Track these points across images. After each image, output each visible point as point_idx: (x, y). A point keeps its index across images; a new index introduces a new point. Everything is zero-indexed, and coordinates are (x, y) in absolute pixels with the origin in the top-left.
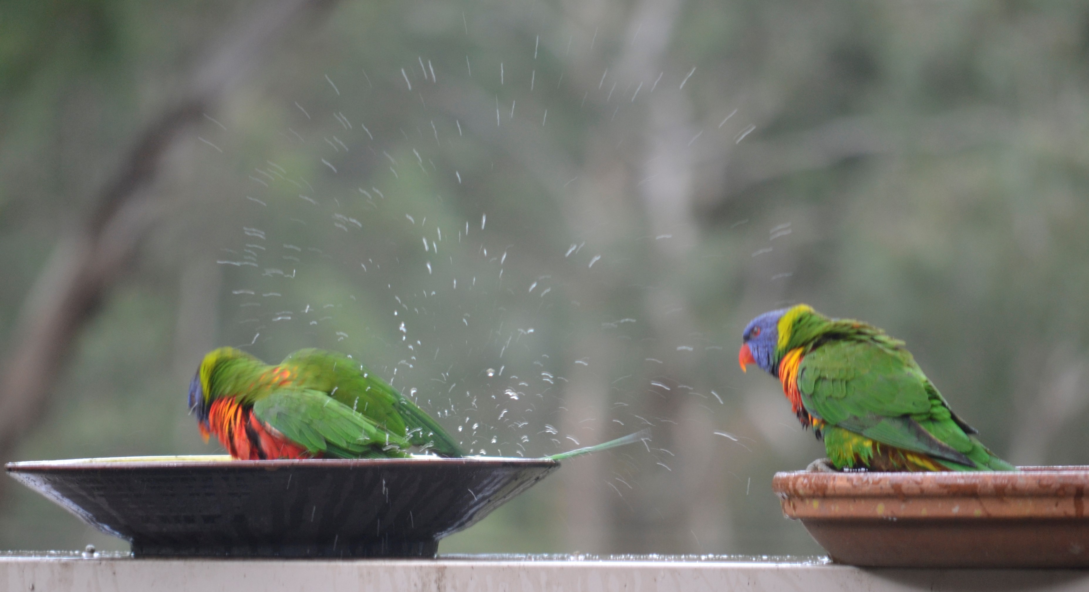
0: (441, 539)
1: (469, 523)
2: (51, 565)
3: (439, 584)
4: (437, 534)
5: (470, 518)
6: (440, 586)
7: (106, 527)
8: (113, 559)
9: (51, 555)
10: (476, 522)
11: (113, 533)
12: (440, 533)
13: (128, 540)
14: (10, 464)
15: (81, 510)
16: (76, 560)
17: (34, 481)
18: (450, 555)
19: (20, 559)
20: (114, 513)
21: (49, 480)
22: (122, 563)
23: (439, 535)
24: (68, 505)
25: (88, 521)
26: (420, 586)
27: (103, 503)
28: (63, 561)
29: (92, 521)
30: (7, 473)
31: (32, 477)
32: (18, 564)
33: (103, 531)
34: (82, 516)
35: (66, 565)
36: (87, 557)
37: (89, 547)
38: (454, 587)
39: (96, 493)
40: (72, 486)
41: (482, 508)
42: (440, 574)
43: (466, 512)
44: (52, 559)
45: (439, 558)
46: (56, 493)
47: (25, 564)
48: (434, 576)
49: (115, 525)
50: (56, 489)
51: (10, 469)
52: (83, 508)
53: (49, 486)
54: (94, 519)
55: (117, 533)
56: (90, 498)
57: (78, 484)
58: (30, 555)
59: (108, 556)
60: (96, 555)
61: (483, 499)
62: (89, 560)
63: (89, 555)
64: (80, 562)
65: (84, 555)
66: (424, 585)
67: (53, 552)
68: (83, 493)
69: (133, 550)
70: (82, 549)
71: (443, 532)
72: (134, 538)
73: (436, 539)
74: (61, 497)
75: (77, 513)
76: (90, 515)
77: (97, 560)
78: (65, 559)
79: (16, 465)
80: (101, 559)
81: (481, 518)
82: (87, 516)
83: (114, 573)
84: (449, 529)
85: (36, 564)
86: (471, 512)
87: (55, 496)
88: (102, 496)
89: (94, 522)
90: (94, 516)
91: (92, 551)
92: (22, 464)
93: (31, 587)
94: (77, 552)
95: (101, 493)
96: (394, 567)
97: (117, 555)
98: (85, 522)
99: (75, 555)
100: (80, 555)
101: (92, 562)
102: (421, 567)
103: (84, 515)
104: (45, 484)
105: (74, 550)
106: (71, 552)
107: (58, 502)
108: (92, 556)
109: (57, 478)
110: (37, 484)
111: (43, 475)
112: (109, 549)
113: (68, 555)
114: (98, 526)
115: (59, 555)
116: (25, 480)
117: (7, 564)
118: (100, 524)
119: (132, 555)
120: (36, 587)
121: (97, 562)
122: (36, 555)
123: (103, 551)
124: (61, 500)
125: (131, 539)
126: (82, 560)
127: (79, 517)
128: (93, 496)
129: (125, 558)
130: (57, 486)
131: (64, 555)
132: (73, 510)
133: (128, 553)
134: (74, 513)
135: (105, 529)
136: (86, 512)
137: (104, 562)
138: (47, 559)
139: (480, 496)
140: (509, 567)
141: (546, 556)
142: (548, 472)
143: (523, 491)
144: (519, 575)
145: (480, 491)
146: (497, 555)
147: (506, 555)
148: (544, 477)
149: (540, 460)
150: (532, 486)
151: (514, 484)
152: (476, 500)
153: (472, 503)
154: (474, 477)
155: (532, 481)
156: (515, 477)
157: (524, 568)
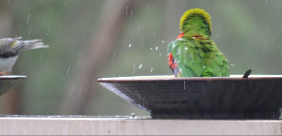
2: (117, 122)
7: (140, 106)
8: (143, 119)
9: (117, 118)
11: (142, 108)
13: (149, 111)
14: (99, 79)
15: (129, 99)
16: (127, 120)
17: (110, 86)
19: (104, 119)
21: (116, 86)
22: (147, 121)
24: (124, 96)
25: (132, 103)
26: (273, 131)
27: (138, 95)
28: (121, 120)
30: (99, 83)
31: (109, 84)
32: (103, 121)
33: (139, 107)
34: (130, 101)
35: (123, 122)
37: (133, 114)
39: (136, 91)
40: (126, 88)
44: (117, 119)
45: (281, 119)
46: (119, 91)
47: (106, 121)
49: (144, 105)
50: (119, 90)
51: (100, 81)
52: (130, 98)
53: (116, 88)
54: (135, 102)
55: (145, 108)
56: (133, 94)
57: (128, 87)
58: (108, 118)
60: (136, 117)
63: (133, 117)
64: (129, 120)
65: (131, 117)
67: (117, 116)
68: (130, 91)
69: (151, 116)
70: (130, 115)
72: (152, 110)
74: (121, 93)
75: (128, 100)
76: (133, 101)
77: (136, 119)
78: (123, 119)
79: (102, 79)
80: (138, 119)
82: (132, 101)
83: (143, 125)
85: (110, 121)
87: (119, 93)
88: (138, 92)
90: (135, 101)
91: (134, 116)
92: (104, 79)
93: (108, 131)
94: (127, 116)
95: (138, 91)
96: (262, 123)
97: (144, 117)
98: (131, 104)
99: (127, 118)
100: (129, 118)
101: (134, 120)
102: (274, 123)
103: (131, 101)
104: (114, 87)
105: (126, 115)
106: (125, 116)
107: (120, 95)
108: (134, 118)
109: (119, 85)
110: (111, 87)
111: (113, 84)
112: (141, 115)
113: (124, 117)
114: (136, 105)
115: (120, 118)
116: (106, 86)
117: (98, 121)
118: (137, 105)
119: (151, 117)
120: (111, 131)
121: (136, 120)
122: (110, 117)
123: (139, 116)
124: (121, 94)
125: (150, 111)
126: (130, 119)
127: (128, 101)
128: (135, 93)
129: (148, 119)
130: (119, 88)
131: (122, 117)
132: (126, 99)
133: (149, 117)
134: (127, 100)
135: (139, 106)
136: (132, 100)
137: (139, 120)
138: (115, 119)
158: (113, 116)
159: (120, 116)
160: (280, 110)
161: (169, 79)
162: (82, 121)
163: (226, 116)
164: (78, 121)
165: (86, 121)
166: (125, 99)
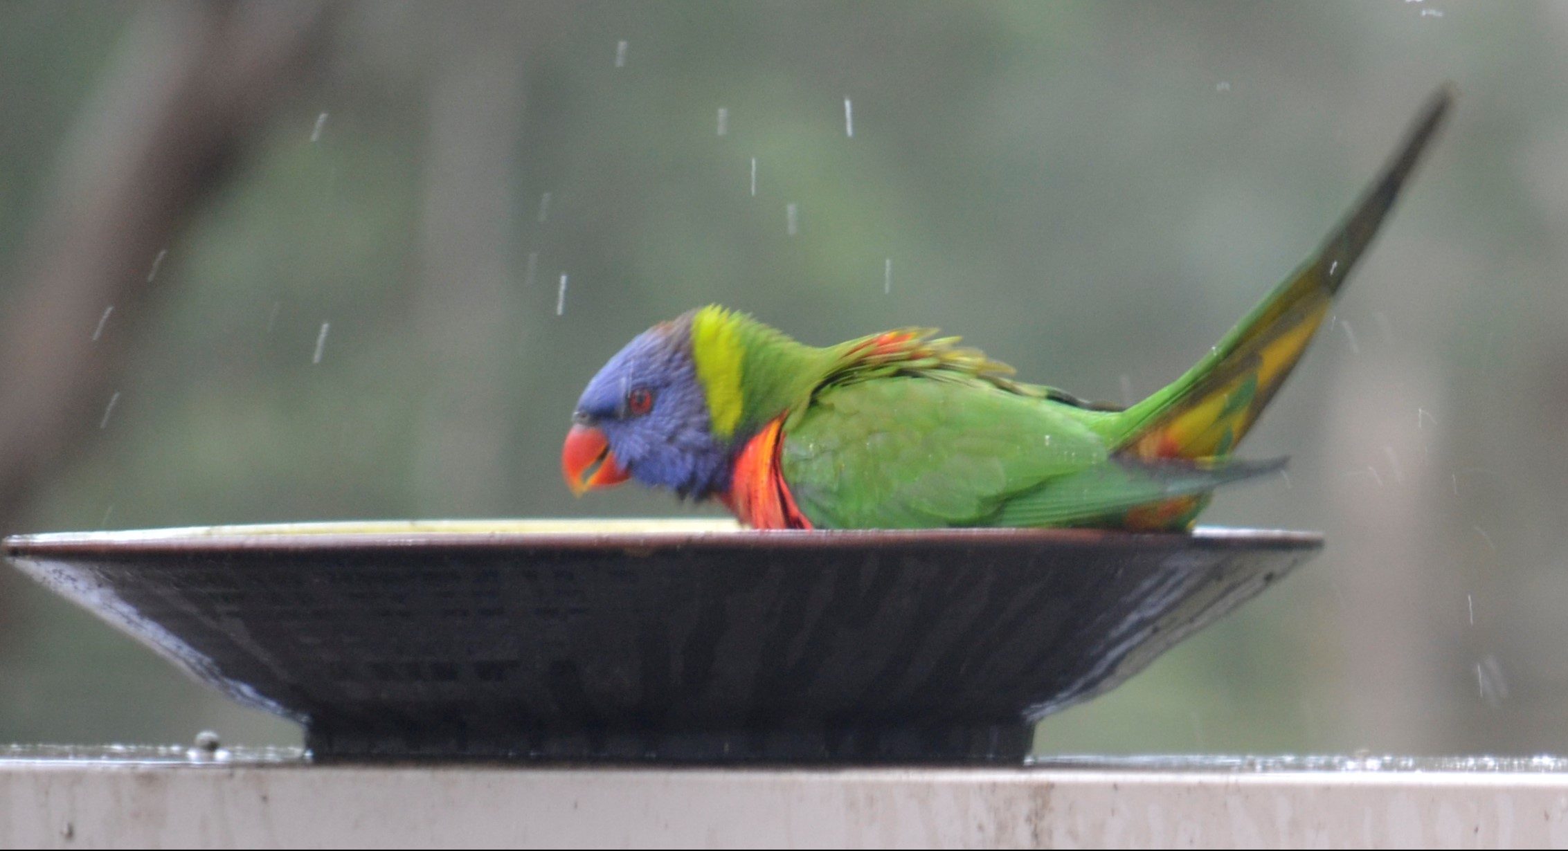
0: (1042, 718)
1: (1108, 683)
2: (113, 778)
3: (1036, 825)
4: (1035, 706)
5: (1111, 669)
6: (1039, 831)
7: (246, 689)
8: (261, 765)
9: (113, 755)
10: (1125, 678)
11: (263, 704)
12: (1039, 706)
13: (298, 720)
14: (15, 540)
15: (186, 650)
16: (174, 767)
17: (74, 580)
19: (39, 764)
20: (265, 657)
21: (108, 576)
22: (285, 773)
23: (1036, 710)
24: (152, 635)
25: (200, 674)
26: (991, 829)
27: (236, 630)
28: (141, 770)
29: (212, 674)
30: (9, 560)
31: (68, 569)
32: (35, 775)
33: (239, 698)
34: (187, 663)
35: (149, 778)
36: (201, 759)
37: (206, 735)
39: (221, 608)
40: (162, 591)
41: (1139, 646)
42: (1039, 801)
43: (1102, 655)
44: (115, 764)
46: (126, 609)
47: (52, 776)
48: (1024, 808)
49: (268, 686)
50: (127, 599)
51: (16, 552)
52: (191, 644)
53: (108, 591)
54: (217, 670)
55: (272, 704)
56: (207, 622)
57: (177, 585)
58: (63, 755)
59: (249, 758)
60: (221, 755)
61: (1141, 624)
62: (204, 767)
63: (205, 754)
64: (183, 772)
65: (193, 754)
66: (1001, 827)
67: (118, 748)
68: (190, 608)
69: (309, 745)
70: (188, 742)
71: (1047, 704)
72: (313, 716)
73: (1030, 719)
74: (136, 618)
75: (176, 655)
76: (207, 660)
77: (224, 766)
78: (146, 764)
79: (31, 541)
80: (233, 765)
81: (1137, 670)
82: (200, 662)
83: (265, 799)
84: (1061, 695)
85: (77, 777)
86: (1113, 654)
87: (123, 615)
88: (232, 614)
89: (216, 678)
90: (218, 663)
91: (212, 747)
92: (42, 539)
93: (65, 830)
94: (175, 749)
95: (234, 608)
96: (929, 786)
97: (271, 756)
98: (195, 678)
99: (171, 756)
100: (182, 756)
101: (213, 772)
102: (994, 786)
103: (193, 660)
104: (100, 586)
105: (168, 743)
106: (162, 749)
107: (131, 630)
108: (212, 758)
109: (128, 573)
110: (81, 585)
111: (97, 567)
112: (253, 742)
113: (155, 755)
114: (227, 687)
115: (131, 756)
116: (52, 578)
117: (8, 776)
118: (231, 683)
120: (78, 830)
121: (225, 771)
122: (76, 755)
123: (239, 748)
124: (138, 625)
125: (305, 718)
126: (187, 766)
127: (181, 664)
128: (215, 616)
129: (290, 764)
130: (128, 592)
132: (167, 649)
133: (298, 751)
134: (167, 655)
135: (239, 691)
136: (200, 655)
137: (240, 773)
138: (103, 763)
139: (1133, 617)
140: (1202, 787)
141: (1289, 759)
142: (1295, 562)
143: (1236, 605)
144: (1225, 805)
145: (1135, 605)
146: (1175, 759)
147: (1196, 758)
148: (1284, 574)
149: (1277, 533)
150: (1256, 593)
151: (1215, 588)
152: (1124, 627)
153: (1114, 634)
154: (1120, 572)
155: (1258, 582)
156: (1216, 574)
157: (1238, 789)
158: (90, 748)
159: (133, 748)
160: (1025, 713)
161: (410, 541)
163: (727, 749)
166: (160, 651)
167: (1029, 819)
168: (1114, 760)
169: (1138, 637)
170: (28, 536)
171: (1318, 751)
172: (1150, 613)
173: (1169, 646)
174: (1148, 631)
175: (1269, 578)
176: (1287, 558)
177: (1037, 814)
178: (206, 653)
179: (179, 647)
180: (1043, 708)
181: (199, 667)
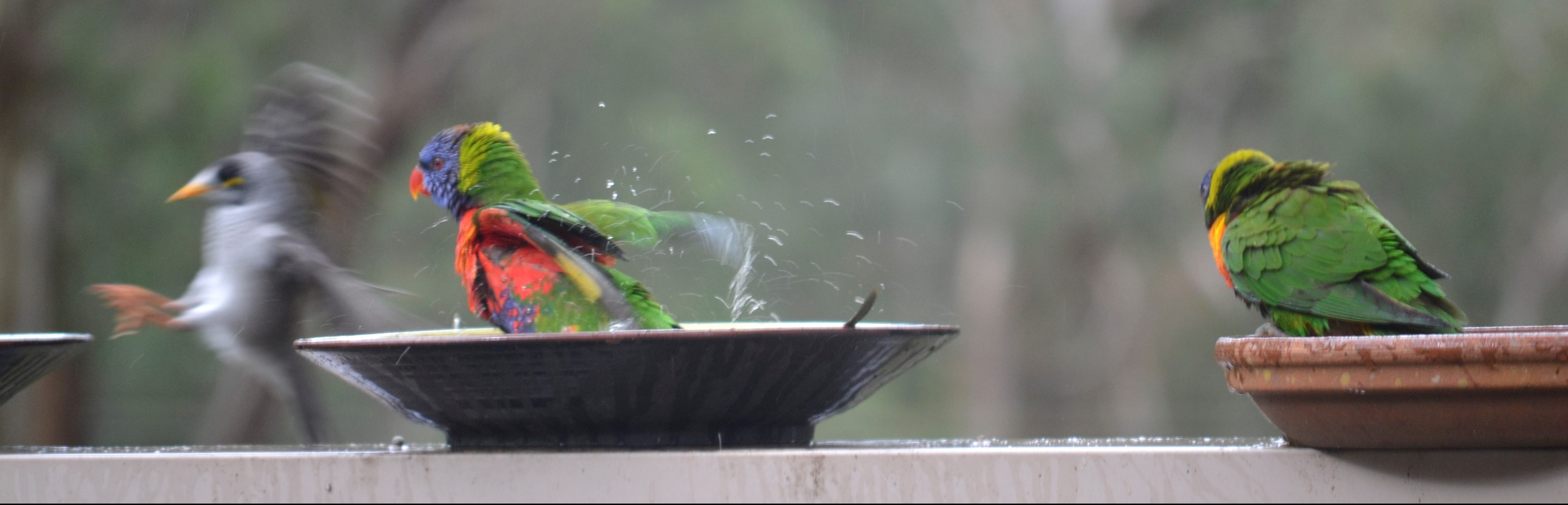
0: (818, 422)
1: (851, 404)
2: (351, 461)
3: (816, 477)
4: (814, 416)
5: (853, 397)
6: (817, 480)
7: (417, 414)
8: (425, 453)
9: (351, 449)
10: (860, 401)
11: (425, 422)
12: (816, 416)
13: (443, 430)
14: (300, 341)
15: (387, 395)
16: (381, 454)
17: (330, 361)
18: (829, 442)
19: (314, 454)
20: (425, 397)
21: (348, 359)
22: (436, 456)
23: (815, 418)
24: (370, 388)
25: (394, 407)
26: (793, 479)
27: (412, 385)
28: (365, 456)
29: (399, 406)
30: (298, 351)
31: (327, 355)
32: (312, 460)
33: (413, 419)
34: (388, 402)
35: (369, 461)
36: (394, 450)
37: (397, 438)
38: (834, 481)
39: (404, 374)
40: (374, 366)
41: (866, 384)
42: (818, 465)
43: (848, 390)
44: (352, 454)
45: (815, 447)
46: (357, 375)
47: (321, 460)
48: (810, 468)
49: (428, 413)
50: (357, 369)
51: (301, 347)
52: (390, 392)
53: (347, 366)
54: (402, 405)
55: (430, 421)
56: (397, 380)
57: (381, 363)
58: (326, 449)
59: (419, 449)
60: (405, 448)
61: (868, 374)
62: (396, 454)
63: (397, 447)
64: (386, 457)
65: (392, 448)
66: (798, 478)
67: (353, 445)
68: (389, 374)
69: (449, 442)
70: (388, 442)
71: (820, 415)
72: (450, 428)
73: (812, 423)
74: (361, 379)
75: (382, 397)
76: (398, 400)
77: (406, 453)
78: (367, 453)
79: (309, 341)
80: (411, 453)
81: (866, 397)
82: (394, 401)
83: (427, 470)
84: (828, 411)
85: (333, 460)
86: (853, 389)
87: (355, 378)
88: (409, 377)
89: (401, 409)
90: (403, 401)
91: (400, 444)
92: (314, 340)
93: (328, 487)
94: (382, 445)
95: (410, 373)
96: (762, 458)
97: (430, 448)
98: (391, 408)
99: (380, 449)
100: (385, 449)
101: (400, 456)
102: (794, 457)
103: (390, 400)
104: (343, 363)
105: (378, 442)
106: (375, 446)
107: (359, 385)
108: (400, 450)
109: (357, 357)
110: (334, 363)
111: (341, 354)
112: (421, 441)
113: (372, 449)
114: (406, 414)
115: (360, 449)
116: (319, 360)
117: (299, 460)
118: (409, 411)
119: (449, 446)
120: (334, 487)
121: (407, 456)
122: (333, 449)
123: (413, 444)
124: (363, 383)
125: (446, 429)
126: (388, 454)
127: (384, 402)
128: (401, 378)
129: (439, 452)
130: (357, 366)
131: (367, 449)
132: (377, 394)
133: (443, 445)
134: (378, 398)
135: (414, 416)
136: (393, 397)
137: (414, 457)
139: (864, 370)
140: (900, 456)
141: (944, 441)
142: (945, 341)
143: (915, 363)
144: (912, 465)
145: (864, 365)
146: (886, 442)
147: (896, 441)
148: (940, 347)
149: (935, 326)
150: (926, 357)
151: (904, 355)
152: (859, 375)
153: (854, 379)
154: (857, 348)
155: (925, 352)
156: (906, 347)
157: (918, 457)
160: (810, 420)
162: (253, 460)
163: (659, 440)
164: (242, 460)
165: (263, 460)
166: (374, 396)
167: (812, 474)
168: (855, 443)
169: (866, 381)
170: (308, 339)
171: (959, 437)
172: (872, 368)
173: (882, 385)
174: (872, 376)
175: (932, 349)
176: (940, 340)
177: (816, 471)
178: (397, 395)
179: (383, 394)
180: (819, 417)
181: (393, 404)
